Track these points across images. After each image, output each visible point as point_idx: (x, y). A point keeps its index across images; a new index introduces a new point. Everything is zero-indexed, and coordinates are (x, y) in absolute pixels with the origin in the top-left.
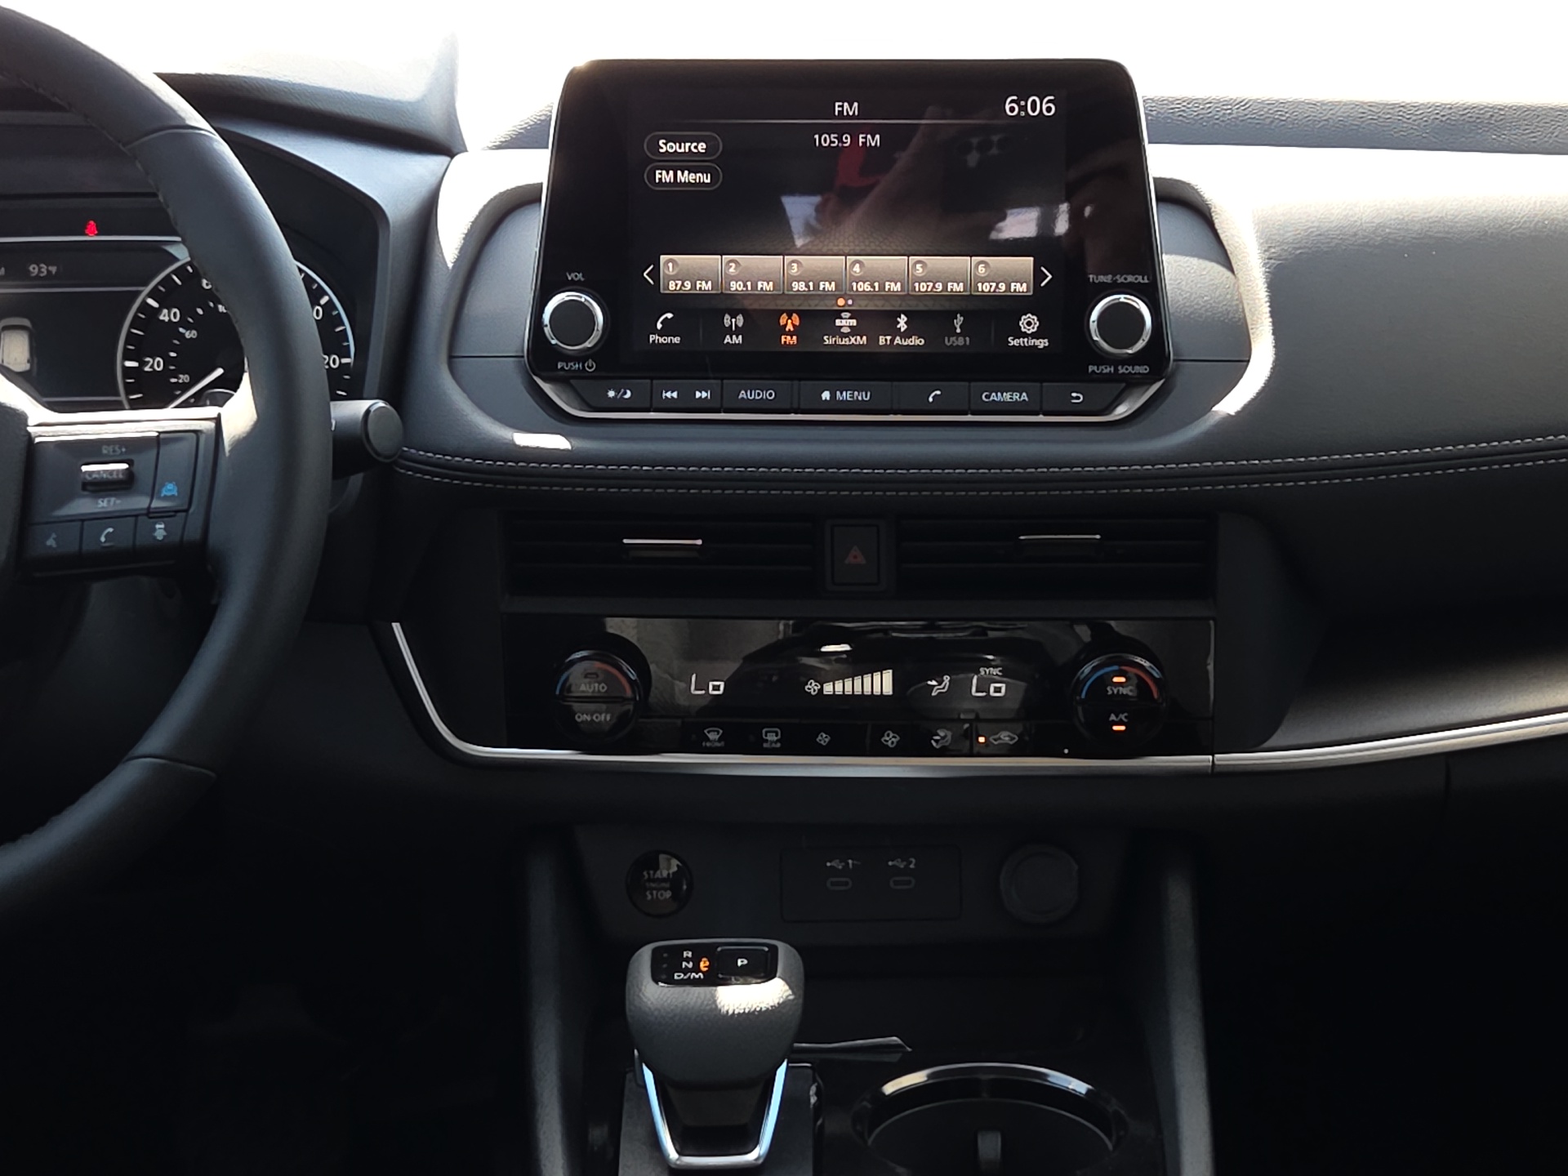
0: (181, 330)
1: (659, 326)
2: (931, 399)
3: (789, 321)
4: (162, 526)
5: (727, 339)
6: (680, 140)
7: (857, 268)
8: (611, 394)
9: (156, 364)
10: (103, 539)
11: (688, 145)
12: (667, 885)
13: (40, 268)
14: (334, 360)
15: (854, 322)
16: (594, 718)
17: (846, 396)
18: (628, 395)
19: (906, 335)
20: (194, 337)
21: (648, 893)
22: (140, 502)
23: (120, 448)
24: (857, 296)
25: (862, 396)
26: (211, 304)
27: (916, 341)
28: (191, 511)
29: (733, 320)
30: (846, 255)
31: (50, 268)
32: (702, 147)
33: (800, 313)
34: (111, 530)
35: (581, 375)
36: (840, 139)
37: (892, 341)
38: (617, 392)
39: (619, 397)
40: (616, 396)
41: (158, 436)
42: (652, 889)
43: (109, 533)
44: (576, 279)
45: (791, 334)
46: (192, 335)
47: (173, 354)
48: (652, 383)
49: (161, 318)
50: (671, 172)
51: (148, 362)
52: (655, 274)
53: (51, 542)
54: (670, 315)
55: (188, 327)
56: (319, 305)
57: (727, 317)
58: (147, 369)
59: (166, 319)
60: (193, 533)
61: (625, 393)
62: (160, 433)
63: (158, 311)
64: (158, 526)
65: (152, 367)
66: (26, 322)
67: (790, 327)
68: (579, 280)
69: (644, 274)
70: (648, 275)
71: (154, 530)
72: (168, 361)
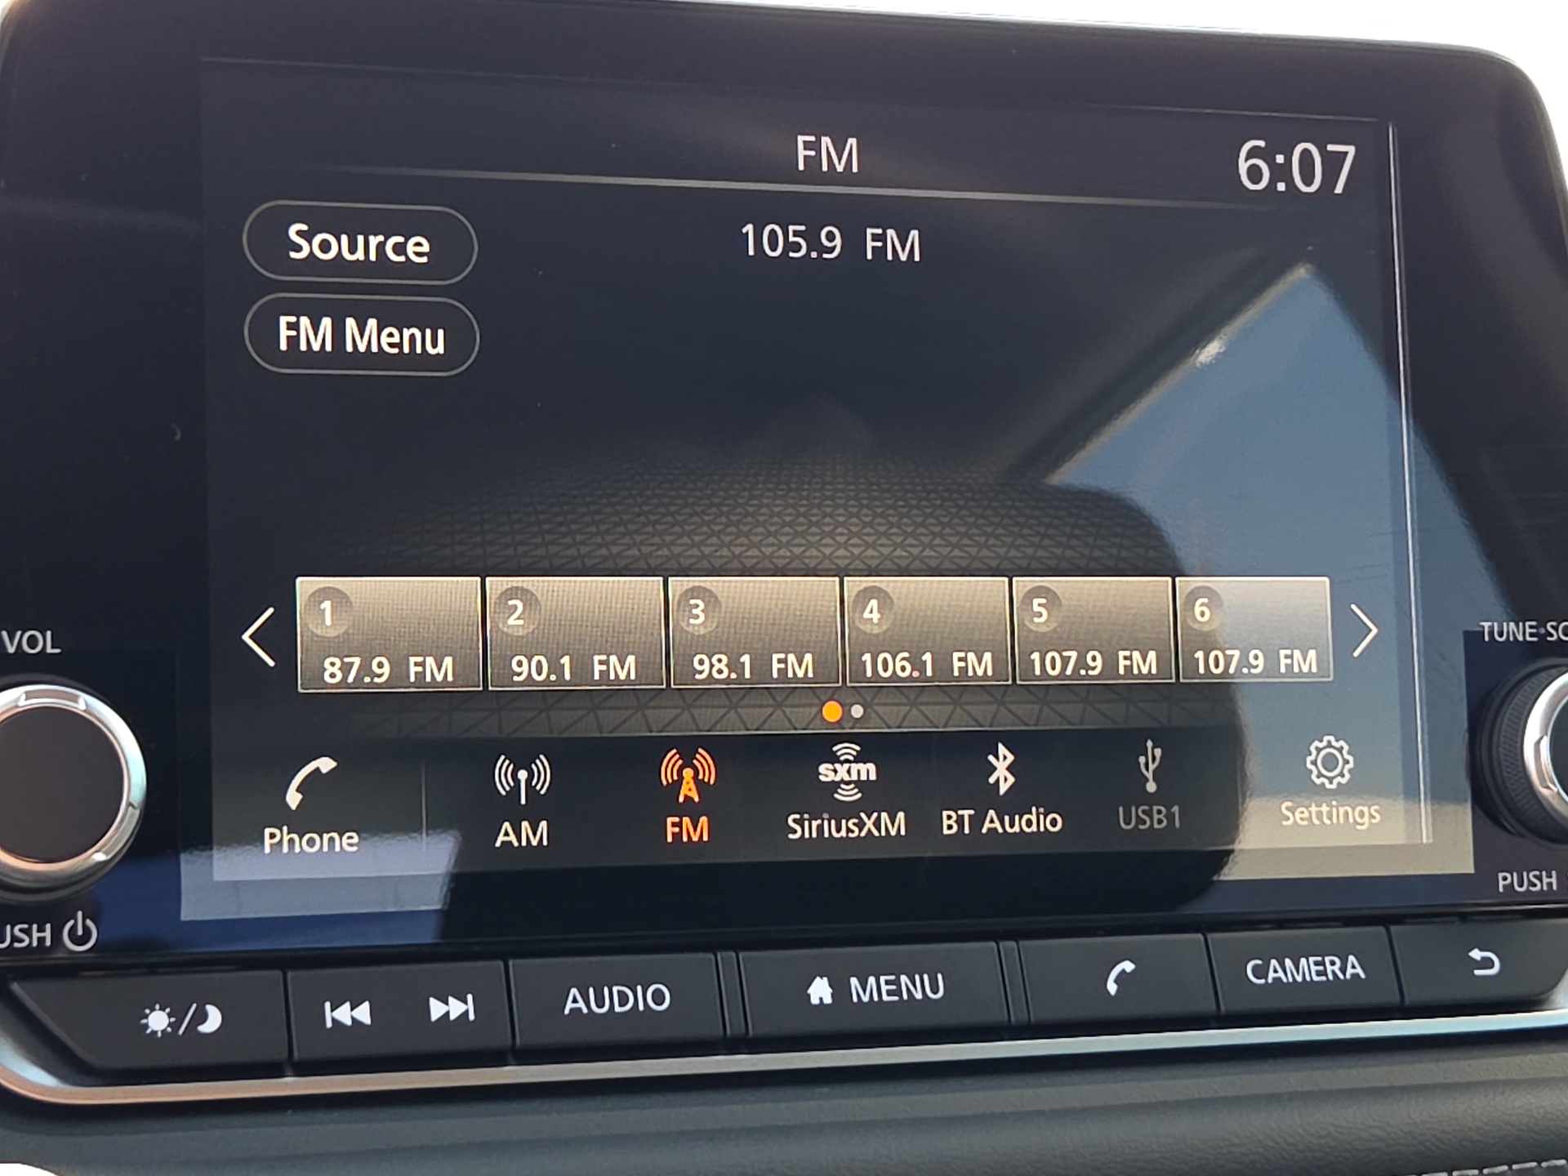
1: (293, 798)
2: (1112, 988)
3: (688, 773)
5: (506, 835)
6: (352, 226)
7: (872, 612)
8: (158, 1021)
11: (374, 241)
15: (868, 771)
17: (870, 990)
18: (214, 1020)
19: (1012, 805)
24: (877, 692)
25: (919, 988)
27: (1039, 822)
29: (523, 775)
30: (841, 573)
32: (418, 248)
33: (714, 745)
36: (814, 243)
37: (977, 821)
38: (177, 1015)
40: (175, 1026)
45: (692, 810)
48: (285, 980)
50: (326, 322)
52: (281, 636)
54: (326, 764)
57: (503, 765)
61: (202, 1017)
67: (689, 790)
69: (246, 637)
70: (251, 637)
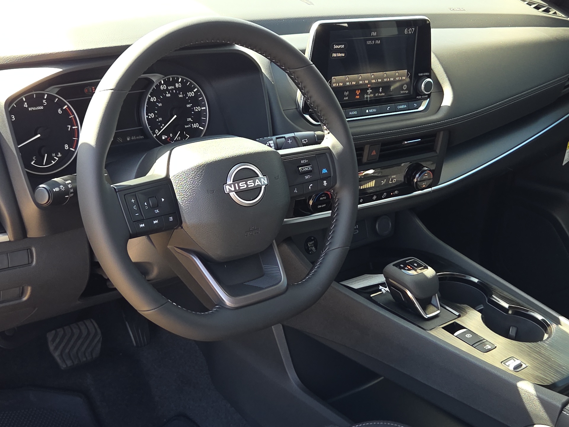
0: (157, 104)
2: (388, 109)
3: (358, 92)
4: (326, 182)
5: (345, 99)
6: (338, 45)
7: (373, 76)
10: (310, 188)
11: (340, 46)
12: (313, 245)
14: (199, 108)
15: (371, 91)
16: (322, 206)
17: (371, 111)
19: (381, 93)
20: (161, 105)
22: (317, 176)
23: (306, 161)
24: (372, 84)
25: (374, 110)
26: (164, 94)
27: (383, 94)
28: (332, 176)
30: (371, 73)
32: (343, 46)
33: (361, 90)
34: (311, 185)
36: (372, 42)
37: (378, 94)
42: (310, 247)
43: (311, 186)
45: (358, 95)
46: (160, 105)
47: (156, 112)
50: (336, 54)
51: (150, 115)
52: (331, 82)
56: (193, 91)
57: (345, 92)
58: (150, 117)
62: (316, 155)
63: (151, 98)
64: (324, 182)
65: (151, 117)
67: (358, 94)
71: (324, 183)
72: (155, 114)
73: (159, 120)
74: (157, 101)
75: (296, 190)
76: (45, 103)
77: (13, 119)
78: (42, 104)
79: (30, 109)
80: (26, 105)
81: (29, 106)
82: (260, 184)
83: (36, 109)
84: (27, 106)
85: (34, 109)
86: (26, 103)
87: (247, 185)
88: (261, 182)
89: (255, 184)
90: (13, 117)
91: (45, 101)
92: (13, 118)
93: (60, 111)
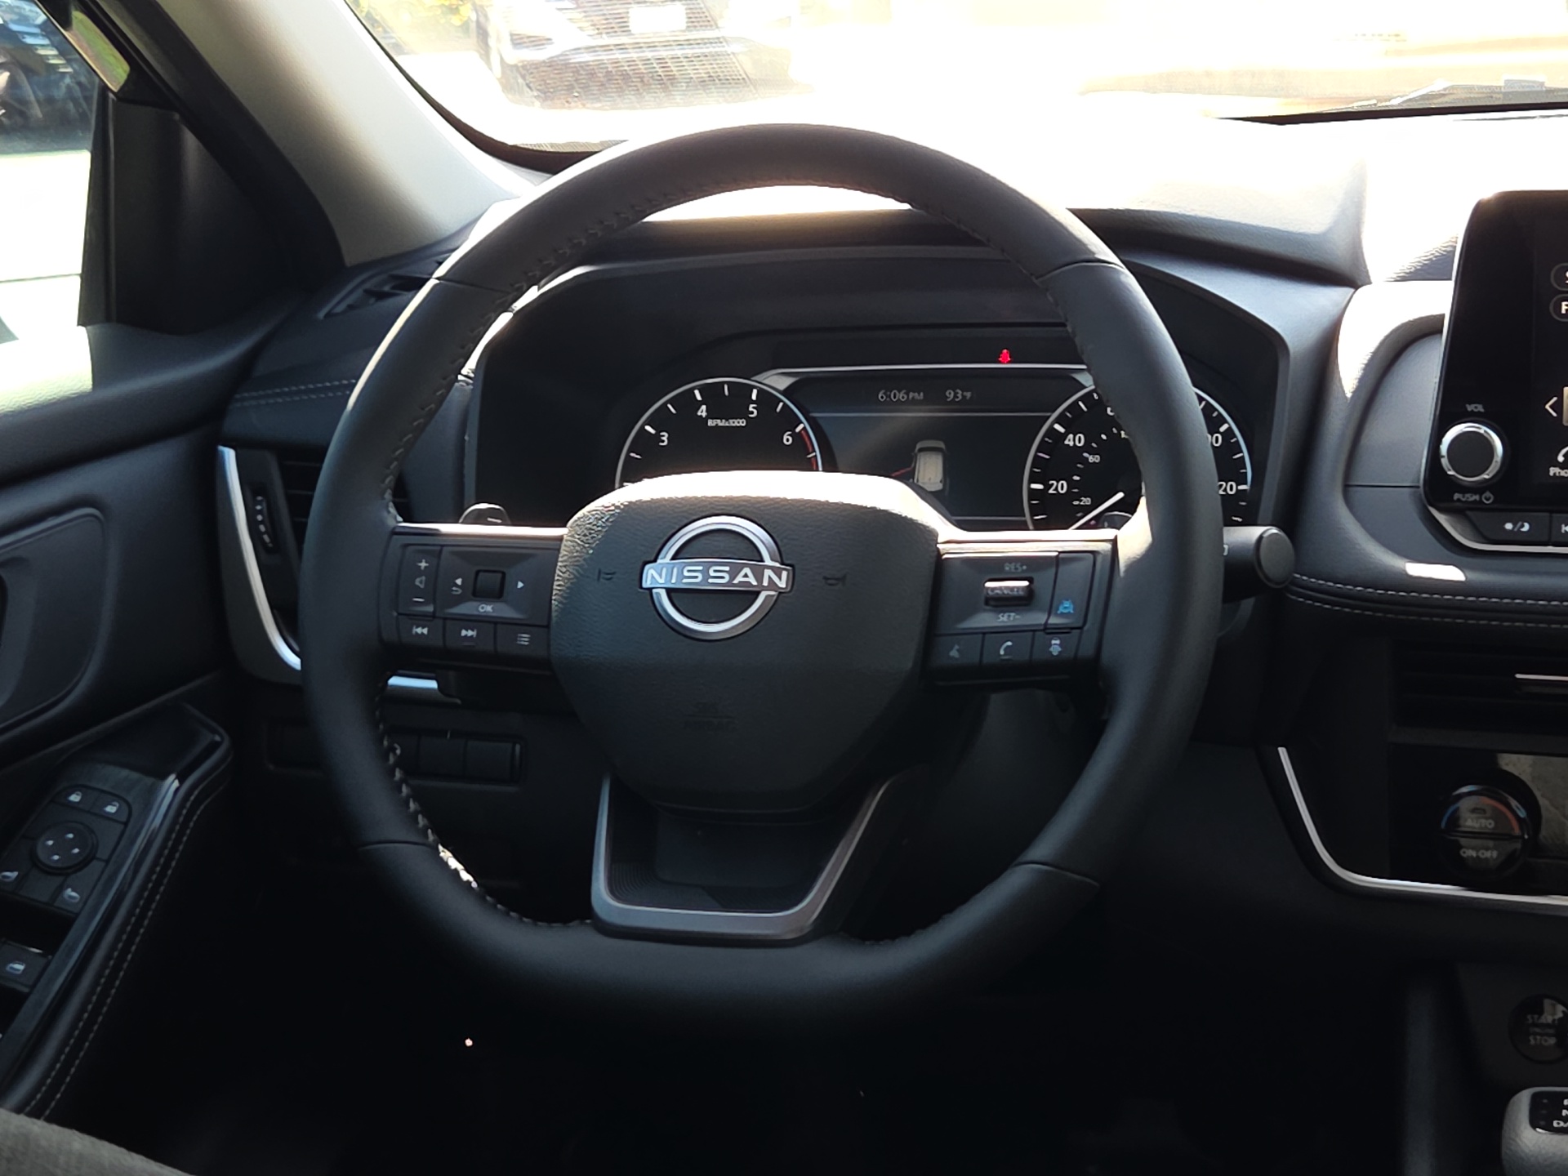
0: (1086, 455)
1: (1561, 459)
4: (1058, 641)
8: (1509, 526)
9: (1062, 487)
10: (1002, 652)
12: (1551, 1031)
13: (956, 394)
14: (1231, 486)
18: (1526, 527)
20: (1097, 461)
21: (1531, 1038)
22: (1037, 618)
23: (1022, 566)
26: (1115, 430)
28: (1086, 628)
31: (965, 393)
34: (1009, 643)
35: (1478, 507)
38: (1515, 525)
39: (1516, 529)
40: (1513, 528)
41: (1057, 556)
42: (1536, 1034)
43: (1008, 647)
44: (1476, 410)
46: (1094, 460)
47: (1076, 478)
48: (1551, 517)
49: (1066, 442)
51: (1053, 484)
52: (1558, 407)
53: (954, 653)
55: (1093, 452)
56: (1219, 432)
58: (1051, 491)
59: (1071, 444)
60: (1087, 650)
61: (1523, 526)
62: (1060, 552)
63: (1064, 436)
64: (1053, 642)
65: (1056, 489)
66: (941, 445)
68: (1479, 412)
69: (1547, 407)
70: (1551, 407)
71: (1050, 645)
72: (1071, 484)
73: (1082, 503)
74: (1087, 448)
75: (958, 650)
76: (752, 413)
77: (663, 441)
78: (744, 414)
79: (711, 423)
80: (703, 411)
81: (711, 415)
82: (754, 583)
83: (727, 425)
84: (704, 414)
85: (721, 423)
86: (704, 407)
87: (706, 576)
88: (759, 578)
89: (733, 578)
90: (663, 436)
91: (754, 408)
92: (665, 438)
93: (787, 439)
